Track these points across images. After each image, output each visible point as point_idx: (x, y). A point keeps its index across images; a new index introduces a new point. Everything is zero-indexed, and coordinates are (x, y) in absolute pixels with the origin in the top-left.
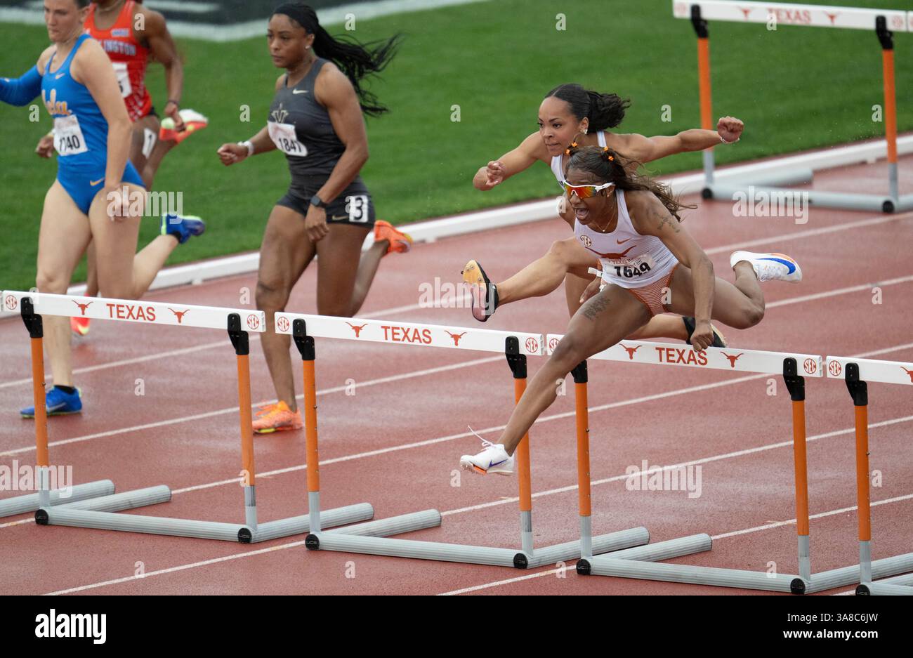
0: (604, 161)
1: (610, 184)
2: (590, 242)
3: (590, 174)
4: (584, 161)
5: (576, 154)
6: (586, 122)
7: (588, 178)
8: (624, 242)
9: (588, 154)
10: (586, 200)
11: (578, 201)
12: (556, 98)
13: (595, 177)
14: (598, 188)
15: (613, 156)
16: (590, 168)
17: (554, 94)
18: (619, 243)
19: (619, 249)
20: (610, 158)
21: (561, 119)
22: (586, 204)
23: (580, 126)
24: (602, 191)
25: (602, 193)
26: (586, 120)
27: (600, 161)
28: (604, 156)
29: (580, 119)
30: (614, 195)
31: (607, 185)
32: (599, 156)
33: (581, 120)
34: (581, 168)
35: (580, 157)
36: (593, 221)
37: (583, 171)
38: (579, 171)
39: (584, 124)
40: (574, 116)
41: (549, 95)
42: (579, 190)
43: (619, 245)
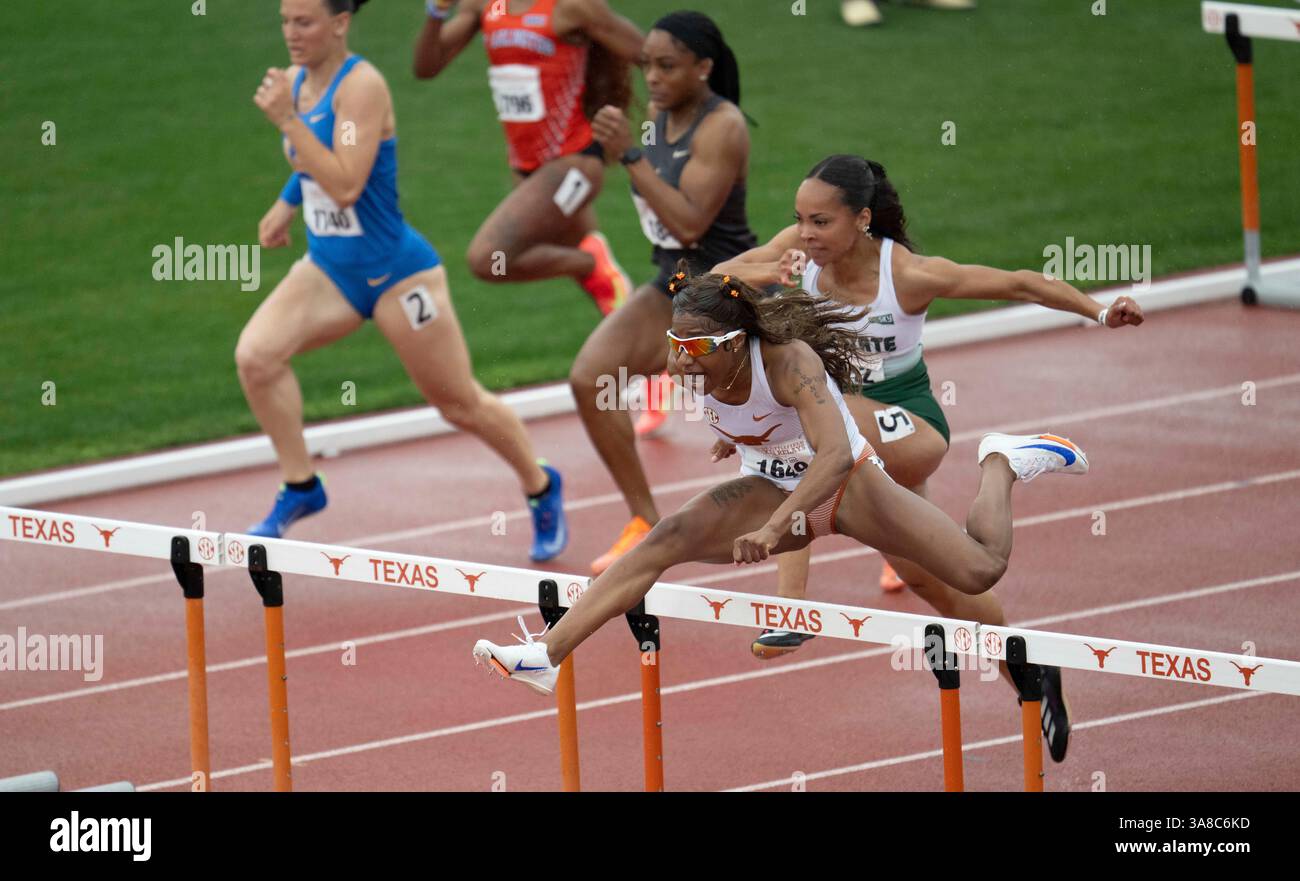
0: (725, 297)
1: (737, 332)
2: (717, 418)
3: (703, 319)
4: (695, 300)
5: (685, 290)
6: (866, 214)
7: (702, 326)
8: (763, 417)
9: (700, 289)
10: (701, 359)
11: (690, 361)
12: (820, 181)
13: (713, 324)
14: (718, 340)
15: (738, 290)
16: (703, 310)
17: (818, 174)
18: (756, 419)
19: (758, 430)
20: (733, 292)
21: (827, 213)
22: (702, 366)
23: (858, 221)
24: (725, 344)
25: (725, 347)
26: (867, 213)
27: (718, 300)
28: (724, 290)
29: (857, 211)
30: (747, 347)
31: (731, 335)
32: (718, 290)
33: (860, 211)
34: (689, 311)
35: (688, 295)
36: (718, 388)
37: (694, 316)
38: (688, 316)
39: (864, 217)
40: (848, 208)
41: (811, 175)
42: (689, 345)
43: (756, 423)
